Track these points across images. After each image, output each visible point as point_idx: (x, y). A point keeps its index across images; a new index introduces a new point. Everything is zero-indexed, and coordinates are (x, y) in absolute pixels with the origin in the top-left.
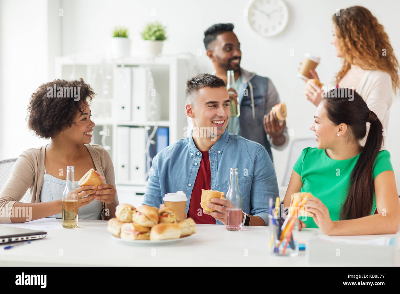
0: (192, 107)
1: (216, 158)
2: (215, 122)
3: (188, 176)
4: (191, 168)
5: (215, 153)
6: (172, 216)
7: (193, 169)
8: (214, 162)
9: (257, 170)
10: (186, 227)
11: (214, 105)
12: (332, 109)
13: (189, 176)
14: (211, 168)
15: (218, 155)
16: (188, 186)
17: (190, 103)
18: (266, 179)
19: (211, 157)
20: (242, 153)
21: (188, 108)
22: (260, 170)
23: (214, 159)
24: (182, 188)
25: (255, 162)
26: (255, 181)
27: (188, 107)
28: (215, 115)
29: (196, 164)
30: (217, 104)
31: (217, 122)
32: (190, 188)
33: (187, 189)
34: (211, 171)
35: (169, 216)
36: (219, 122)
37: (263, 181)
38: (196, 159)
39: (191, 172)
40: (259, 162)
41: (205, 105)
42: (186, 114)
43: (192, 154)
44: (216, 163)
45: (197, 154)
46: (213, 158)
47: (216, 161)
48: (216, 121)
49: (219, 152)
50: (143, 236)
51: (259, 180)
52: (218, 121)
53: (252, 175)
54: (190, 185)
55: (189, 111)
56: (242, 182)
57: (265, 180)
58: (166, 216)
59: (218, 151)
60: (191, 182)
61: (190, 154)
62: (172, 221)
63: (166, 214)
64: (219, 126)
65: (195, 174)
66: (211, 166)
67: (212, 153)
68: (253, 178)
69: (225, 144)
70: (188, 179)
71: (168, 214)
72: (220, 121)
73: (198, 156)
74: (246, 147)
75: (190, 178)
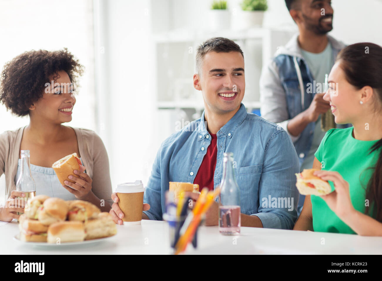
0: (199, 78)
1: (224, 142)
2: (222, 95)
3: (191, 163)
4: (196, 154)
5: (225, 136)
6: (83, 212)
7: (199, 154)
8: (222, 147)
9: (268, 158)
10: (99, 227)
11: (220, 73)
12: (351, 69)
13: (193, 163)
14: (218, 154)
15: (228, 139)
16: (190, 175)
17: (197, 73)
18: (279, 170)
19: (219, 140)
20: (255, 137)
21: (195, 79)
22: (272, 159)
23: (222, 143)
24: (183, 177)
25: (266, 148)
26: (265, 171)
27: (195, 77)
28: (221, 87)
29: (203, 149)
30: (224, 72)
31: (224, 95)
32: (191, 178)
33: (188, 178)
34: (217, 158)
35: (79, 213)
36: (227, 96)
37: (275, 172)
38: (204, 143)
39: (196, 159)
40: (271, 148)
41: (209, 73)
42: (193, 87)
43: (200, 137)
44: (224, 148)
45: (206, 137)
46: (221, 141)
47: (224, 145)
48: (224, 93)
49: (229, 134)
50: (39, 237)
51: (269, 171)
52: (226, 93)
53: (262, 164)
54: (192, 174)
55: (196, 82)
56: (247, 173)
57: (278, 172)
58: (76, 212)
59: (227, 133)
60: (193, 170)
61: (199, 136)
62: (82, 219)
63: (76, 210)
64: (227, 100)
65: (200, 161)
66: (218, 152)
67: (220, 136)
68: (263, 168)
69: (237, 125)
70: (191, 166)
71: (79, 209)
72: (229, 93)
73: (207, 139)
74: (260, 130)
75: (194, 165)
